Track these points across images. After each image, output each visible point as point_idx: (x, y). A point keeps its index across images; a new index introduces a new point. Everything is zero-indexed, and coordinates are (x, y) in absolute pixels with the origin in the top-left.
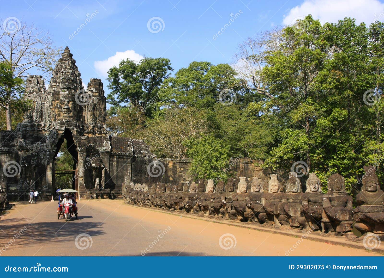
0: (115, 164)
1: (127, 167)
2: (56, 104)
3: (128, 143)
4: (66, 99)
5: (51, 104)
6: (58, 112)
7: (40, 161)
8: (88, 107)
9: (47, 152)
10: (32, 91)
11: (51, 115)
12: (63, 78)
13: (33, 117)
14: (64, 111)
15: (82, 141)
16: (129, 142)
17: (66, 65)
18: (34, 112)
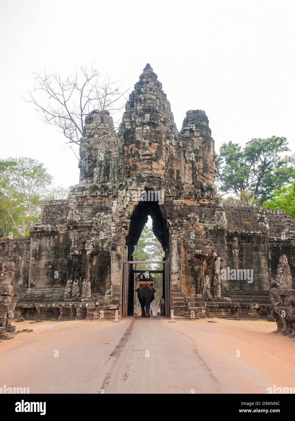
0: (236, 252)
1: (259, 259)
2: (129, 150)
3: (259, 215)
4: (145, 139)
5: (121, 151)
6: (133, 162)
7: (100, 245)
8: (184, 156)
9: (112, 228)
10: (92, 133)
11: (123, 170)
12: (141, 108)
13: (94, 174)
14: (144, 160)
15: (175, 208)
16: (260, 213)
17: (146, 89)
18: (96, 166)
